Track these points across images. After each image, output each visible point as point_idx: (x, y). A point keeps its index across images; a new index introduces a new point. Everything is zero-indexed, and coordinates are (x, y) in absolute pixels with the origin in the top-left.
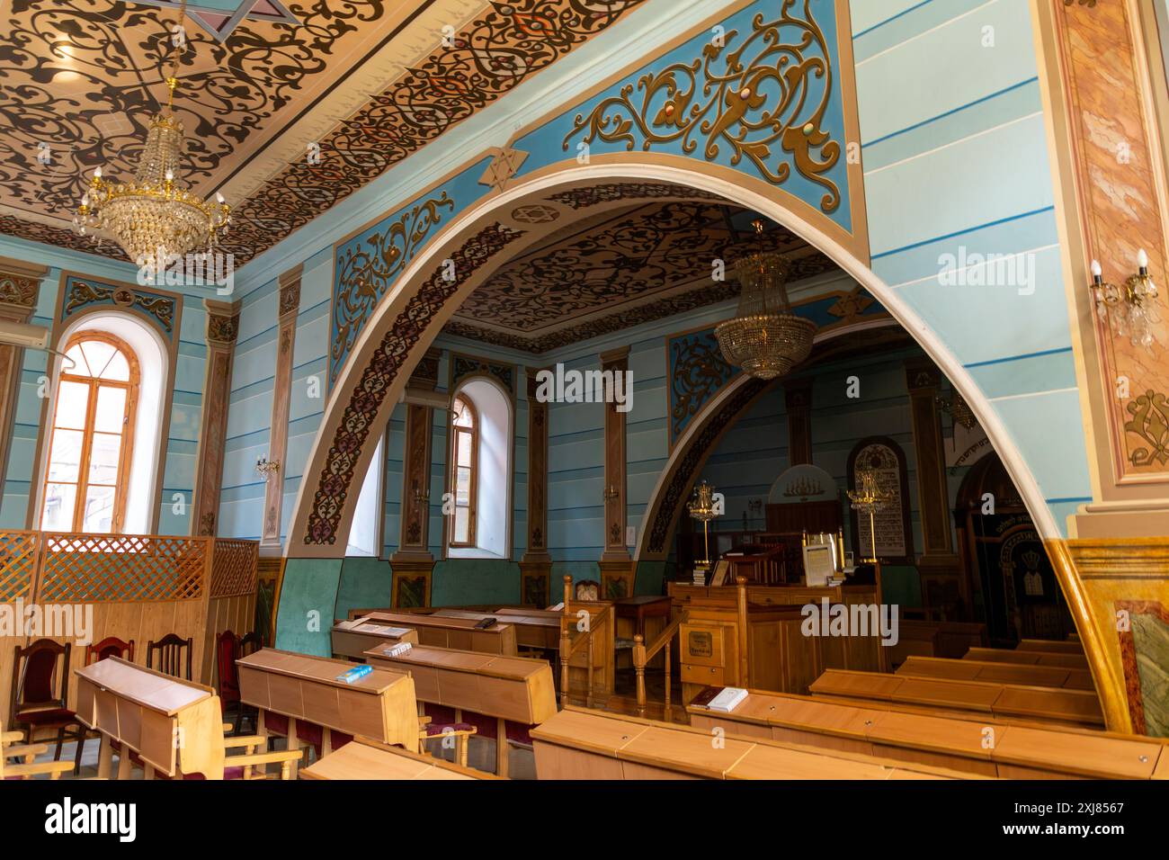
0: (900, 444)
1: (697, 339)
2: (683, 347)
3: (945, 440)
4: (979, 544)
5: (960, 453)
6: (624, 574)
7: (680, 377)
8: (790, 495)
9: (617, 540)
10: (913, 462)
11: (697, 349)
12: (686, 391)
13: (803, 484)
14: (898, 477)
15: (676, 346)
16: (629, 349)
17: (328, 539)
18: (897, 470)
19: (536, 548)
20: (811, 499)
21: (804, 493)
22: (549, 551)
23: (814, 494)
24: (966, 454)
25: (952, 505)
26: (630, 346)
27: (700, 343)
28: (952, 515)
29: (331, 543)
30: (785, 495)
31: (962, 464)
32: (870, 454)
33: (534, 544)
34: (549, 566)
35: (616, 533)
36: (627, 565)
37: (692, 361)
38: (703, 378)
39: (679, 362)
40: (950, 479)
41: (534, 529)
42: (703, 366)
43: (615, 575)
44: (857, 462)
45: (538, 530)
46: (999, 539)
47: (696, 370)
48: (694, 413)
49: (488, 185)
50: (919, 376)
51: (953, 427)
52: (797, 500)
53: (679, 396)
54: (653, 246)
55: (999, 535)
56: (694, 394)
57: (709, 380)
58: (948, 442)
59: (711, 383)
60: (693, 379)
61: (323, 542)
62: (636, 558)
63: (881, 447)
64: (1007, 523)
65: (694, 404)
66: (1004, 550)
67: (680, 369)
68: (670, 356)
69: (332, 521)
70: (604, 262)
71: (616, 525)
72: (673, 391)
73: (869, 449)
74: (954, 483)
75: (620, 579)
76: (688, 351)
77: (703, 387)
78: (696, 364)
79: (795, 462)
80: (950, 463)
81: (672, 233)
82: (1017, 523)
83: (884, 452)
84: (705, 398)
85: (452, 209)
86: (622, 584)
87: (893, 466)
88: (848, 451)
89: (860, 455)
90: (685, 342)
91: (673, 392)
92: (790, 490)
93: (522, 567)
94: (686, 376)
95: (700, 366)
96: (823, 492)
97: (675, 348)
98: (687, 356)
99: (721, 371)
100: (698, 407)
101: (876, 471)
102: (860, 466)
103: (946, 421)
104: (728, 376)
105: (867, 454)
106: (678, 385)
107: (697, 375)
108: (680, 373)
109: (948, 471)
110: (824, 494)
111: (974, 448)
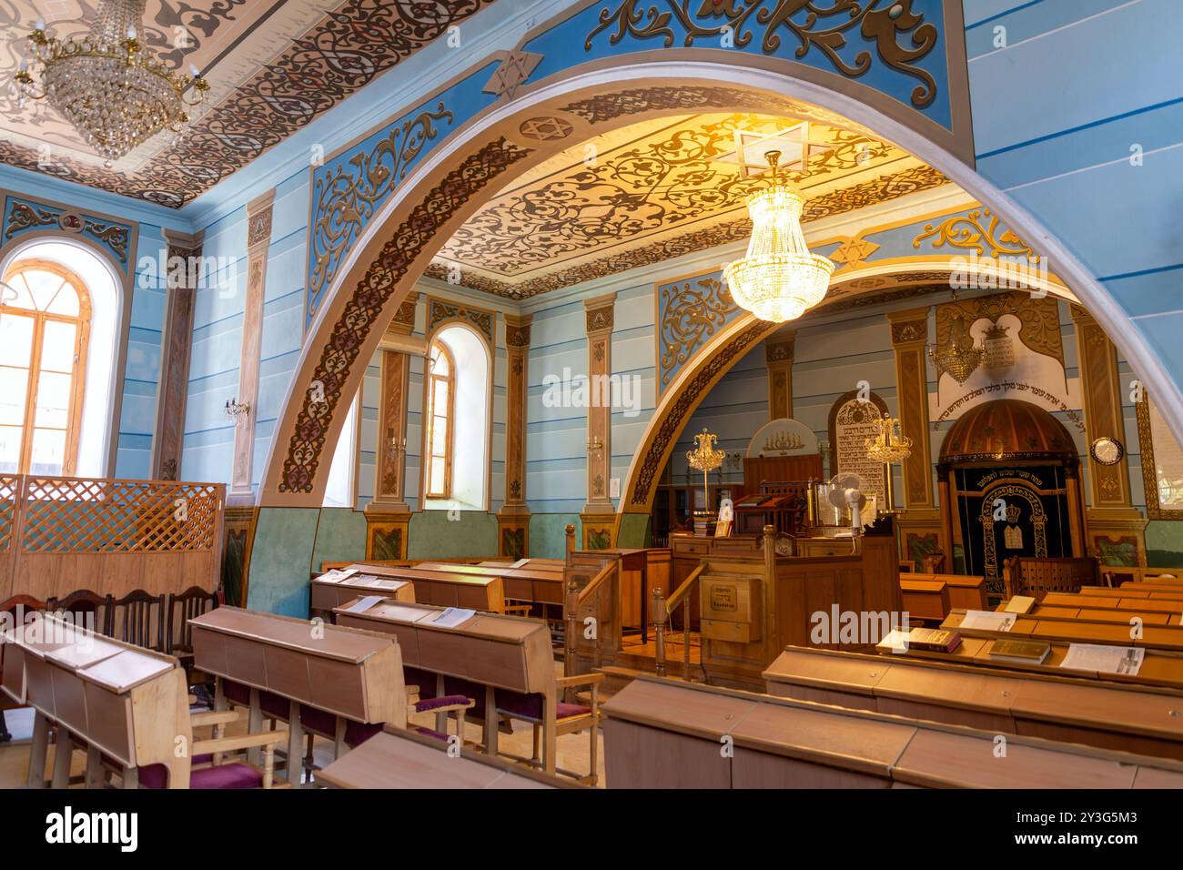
0: (883, 399)
1: (688, 286)
2: (673, 294)
3: (930, 395)
4: (961, 499)
5: (943, 407)
6: (607, 526)
7: (669, 325)
8: (769, 450)
9: (600, 492)
11: (688, 296)
12: (676, 340)
13: (783, 438)
15: (665, 294)
16: (615, 296)
17: (304, 487)
19: (514, 500)
20: (790, 453)
21: (783, 447)
22: (527, 503)
23: (793, 448)
24: (951, 409)
25: (935, 460)
26: (616, 293)
27: (691, 290)
28: (934, 469)
29: (308, 491)
30: (764, 449)
31: (945, 418)
32: (852, 408)
33: (512, 496)
34: (526, 519)
35: (599, 485)
36: (610, 518)
37: (682, 309)
38: (694, 327)
39: (668, 311)
40: (932, 433)
41: (513, 480)
42: (695, 314)
43: (598, 527)
44: (838, 416)
45: (516, 482)
46: (981, 494)
47: (687, 318)
48: (683, 362)
49: (495, 93)
50: (906, 330)
51: (938, 382)
52: (776, 454)
53: (668, 345)
54: (657, 181)
55: (980, 489)
56: (685, 343)
57: (701, 329)
58: (932, 397)
59: (702, 332)
60: (683, 328)
61: (299, 490)
62: (620, 510)
63: (864, 402)
64: (990, 478)
65: (684, 353)
66: (986, 504)
67: (669, 317)
68: (659, 304)
69: (309, 468)
70: (602, 198)
71: (599, 477)
72: (662, 339)
73: (852, 403)
74: (938, 438)
75: (603, 531)
76: (678, 299)
77: (694, 336)
78: (686, 313)
79: (776, 415)
80: (934, 417)
81: (678, 166)
82: (999, 477)
83: (867, 406)
84: (696, 346)
85: (450, 122)
86: (604, 536)
88: (830, 406)
89: (842, 409)
90: (676, 289)
91: (662, 341)
92: (769, 443)
93: (501, 519)
94: (675, 324)
95: (690, 315)
96: (803, 446)
97: (664, 296)
98: (676, 303)
99: (713, 320)
100: (688, 357)
101: (858, 425)
102: (842, 420)
103: (931, 376)
104: (721, 324)
105: (849, 408)
106: (667, 333)
107: (687, 323)
108: (669, 321)
109: (932, 426)
110: (805, 448)
111: (958, 403)
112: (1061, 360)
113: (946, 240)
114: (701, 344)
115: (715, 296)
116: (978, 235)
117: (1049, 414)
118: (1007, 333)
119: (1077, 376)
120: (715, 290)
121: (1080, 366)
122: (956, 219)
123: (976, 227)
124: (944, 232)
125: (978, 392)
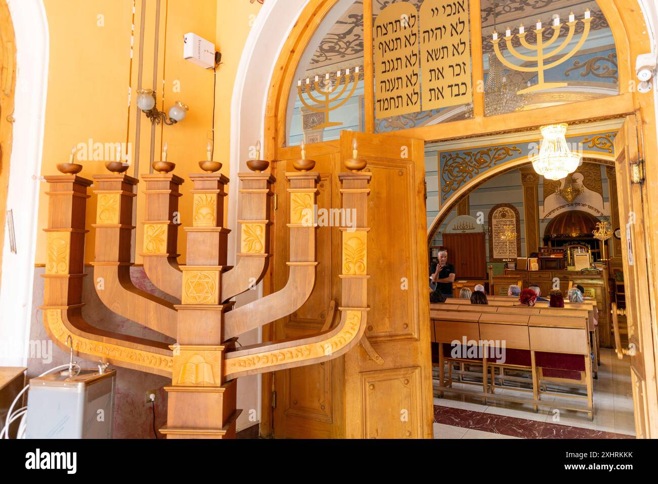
0: (516, 208)
1: (457, 154)
2: (449, 158)
3: (540, 207)
5: (546, 213)
7: (447, 172)
8: (456, 230)
10: (523, 216)
11: (457, 159)
12: (451, 179)
13: (463, 224)
14: (515, 223)
18: (514, 220)
20: (467, 231)
21: (464, 229)
23: (469, 229)
24: (550, 214)
25: (542, 235)
27: (459, 156)
28: (541, 240)
30: (453, 229)
31: (547, 218)
32: (501, 212)
37: (454, 165)
38: (461, 174)
39: (446, 165)
40: (541, 224)
42: (462, 168)
44: (493, 215)
47: (457, 169)
48: (455, 190)
50: (528, 177)
52: (460, 232)
53: (446, 182)
56: (456, 181)
57: (465, 175)
58: (541, 208)
59: (466, 176)
60: (455, 173)
63: (507, 209)
65: (455, 185)
67: (446, 168)
68: (440, 162)
72: (442, 179)
73: (500, 209)
74: (543, 227)
76: (452, 160)
77: (461, 178)
78: (456, 167)
79: (460, 214)
80: (542, 217)
83: (508, 211)
84: (462, 183)
87: (512, 217)
88: (489, 210)
89: (495, 212)
90: (450, 155)
91: (442, 178)
92: (456, 227)
94: (450, 172)
95: (459, 168)
96: (474, 228)
97: (443, 158)
98: (451, 162)
99: (472, 171)
100: (458, 187)
101: (504, 219)
102: (495, 217)
103: (541, 198)
104: (477, 173)
105: (499, 211)
106: (445, 176)
107: (457, 172)
108: (446, 170)
109: (540, 221)
110: (475, 230)
111: (553, 211)
112: (601, 194)
113: (594, 145)
114: (465, 182)
115: (473, 160)
116: (610, 144)
117: (595, 217)
118: (577, 181)
119: (608, 201)
120: (473, 158)
121: (610, 197)
122: (599, 136)
123: (609, 141)
124: (594, 141)
125: (563, 207)
